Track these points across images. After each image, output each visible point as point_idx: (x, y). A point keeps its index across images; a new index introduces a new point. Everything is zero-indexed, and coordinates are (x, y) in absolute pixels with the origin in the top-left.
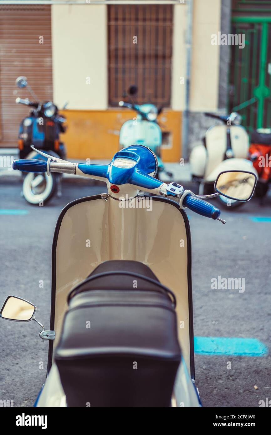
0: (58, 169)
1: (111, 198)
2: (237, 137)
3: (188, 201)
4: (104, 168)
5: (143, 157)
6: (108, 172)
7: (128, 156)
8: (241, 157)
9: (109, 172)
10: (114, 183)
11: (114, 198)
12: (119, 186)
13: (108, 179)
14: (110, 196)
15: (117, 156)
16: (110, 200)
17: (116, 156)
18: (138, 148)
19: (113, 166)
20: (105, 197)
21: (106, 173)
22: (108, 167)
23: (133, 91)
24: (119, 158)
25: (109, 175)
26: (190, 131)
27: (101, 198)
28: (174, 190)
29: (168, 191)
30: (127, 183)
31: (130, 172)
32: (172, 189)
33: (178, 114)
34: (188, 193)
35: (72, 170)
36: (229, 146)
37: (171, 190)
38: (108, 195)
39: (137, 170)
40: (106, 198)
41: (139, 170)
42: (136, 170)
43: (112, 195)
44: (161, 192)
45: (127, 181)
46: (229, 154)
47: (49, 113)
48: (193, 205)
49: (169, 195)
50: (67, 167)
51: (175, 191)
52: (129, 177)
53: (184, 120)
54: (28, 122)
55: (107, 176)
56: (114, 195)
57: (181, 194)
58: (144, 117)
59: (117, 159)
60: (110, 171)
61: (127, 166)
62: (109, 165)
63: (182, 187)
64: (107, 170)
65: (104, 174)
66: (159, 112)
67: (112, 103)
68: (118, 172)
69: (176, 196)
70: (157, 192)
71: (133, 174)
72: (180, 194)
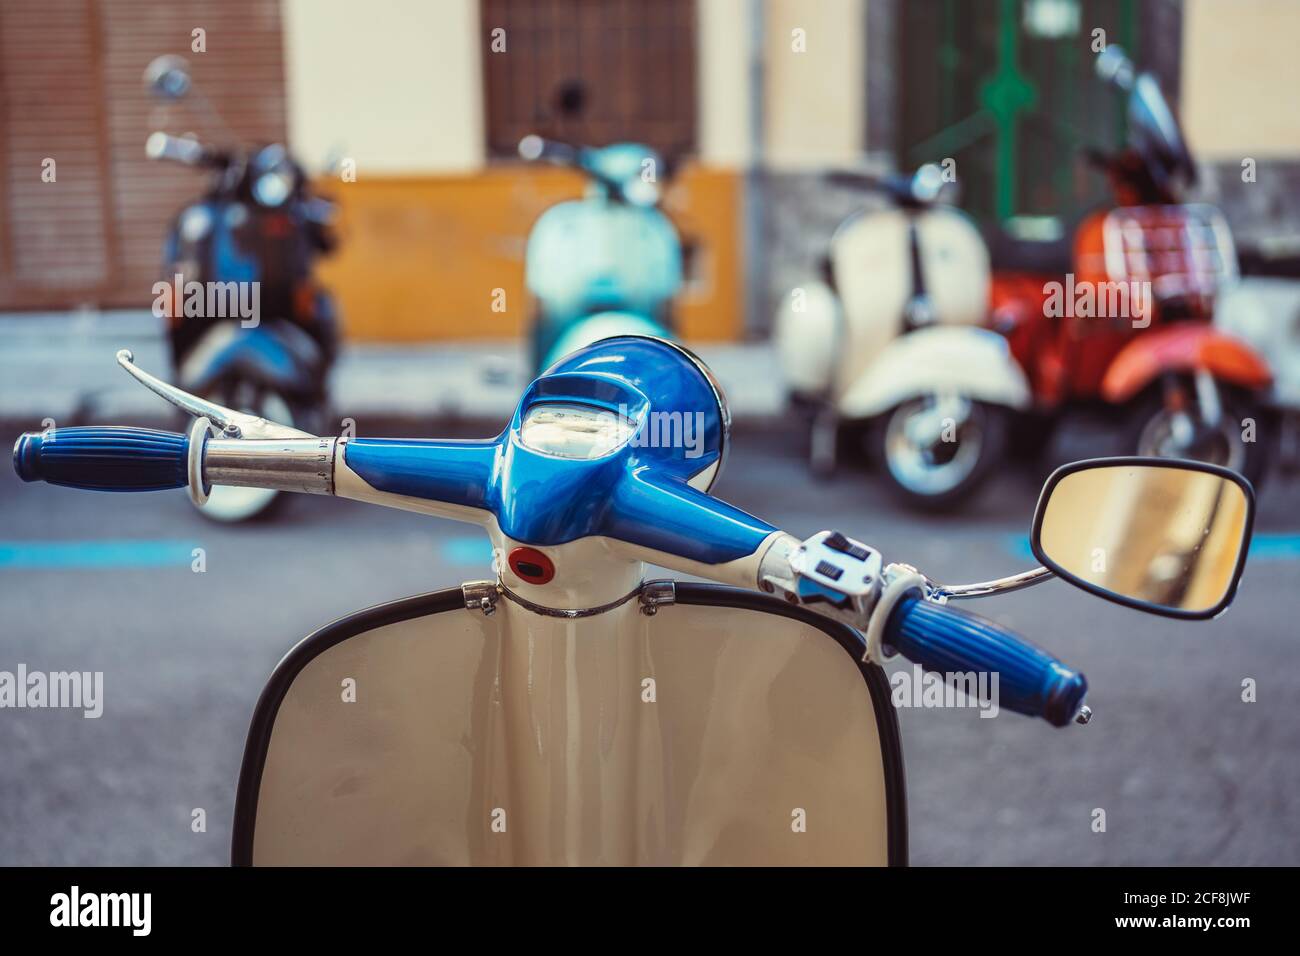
0: (246, 471)
1: (513, 605)
2: (945, 254)
3: (908, 625)
4: (475, 460)
5: (663, 397)
6: (495, 477)
7: (594, 398)
8: (962, 323)
9: (499, 478)
10: (524, 538)
11: (528, 606)
12: (553, 553)
13: (493, 518)
14: (507, 593)
15: (537, 396)
16: (506, 611)
17: (530, 396)
18: (629, 349)
19: (517, 451)
20: (485, 600)
21: (483, 482)
22: (492, 455)
23: (571, 100)
24: (544, 409)
25: (498, 491)
26: (769, 234)
27: (463, 605)
28: (838, 575)
29: (803, 578)
30: (591, 534)
31: (603, 477)
32: (823, 568)
33: (725, 181)
34: (907, 583)
35: (315, 476)
36: (919, 286)
37: (818, 570)
38: (499, 590)
39: (638, 466)
40: (486, 605)
41: (645, 468)
42: (635, 469)
43: (517, 592)
44: (766, 577)
45: (590, 523)
46: (922, 313)
47: (273, 189)
48: (922, 641)
49: (808, 600)
50: (289, 460)
51: (843, 578)
52: (602, 500)
53: (746, 202)
54: (196, 223)
55: (489, 498)
56: (523, 589)
57: (874, 593)
58: (615, 193)
59: (536, 414)
60: (502, 469)
61: (589, 448)
62: (501, 446)
63: (876, 557)
64: (488, 469)
65: (473, 486)
66: (668, 172)
67: (498, 144)
68: (543, 477)
69: (847, 602)
70: (745, 577)
71: (621, 487)
72: (864, 597)
